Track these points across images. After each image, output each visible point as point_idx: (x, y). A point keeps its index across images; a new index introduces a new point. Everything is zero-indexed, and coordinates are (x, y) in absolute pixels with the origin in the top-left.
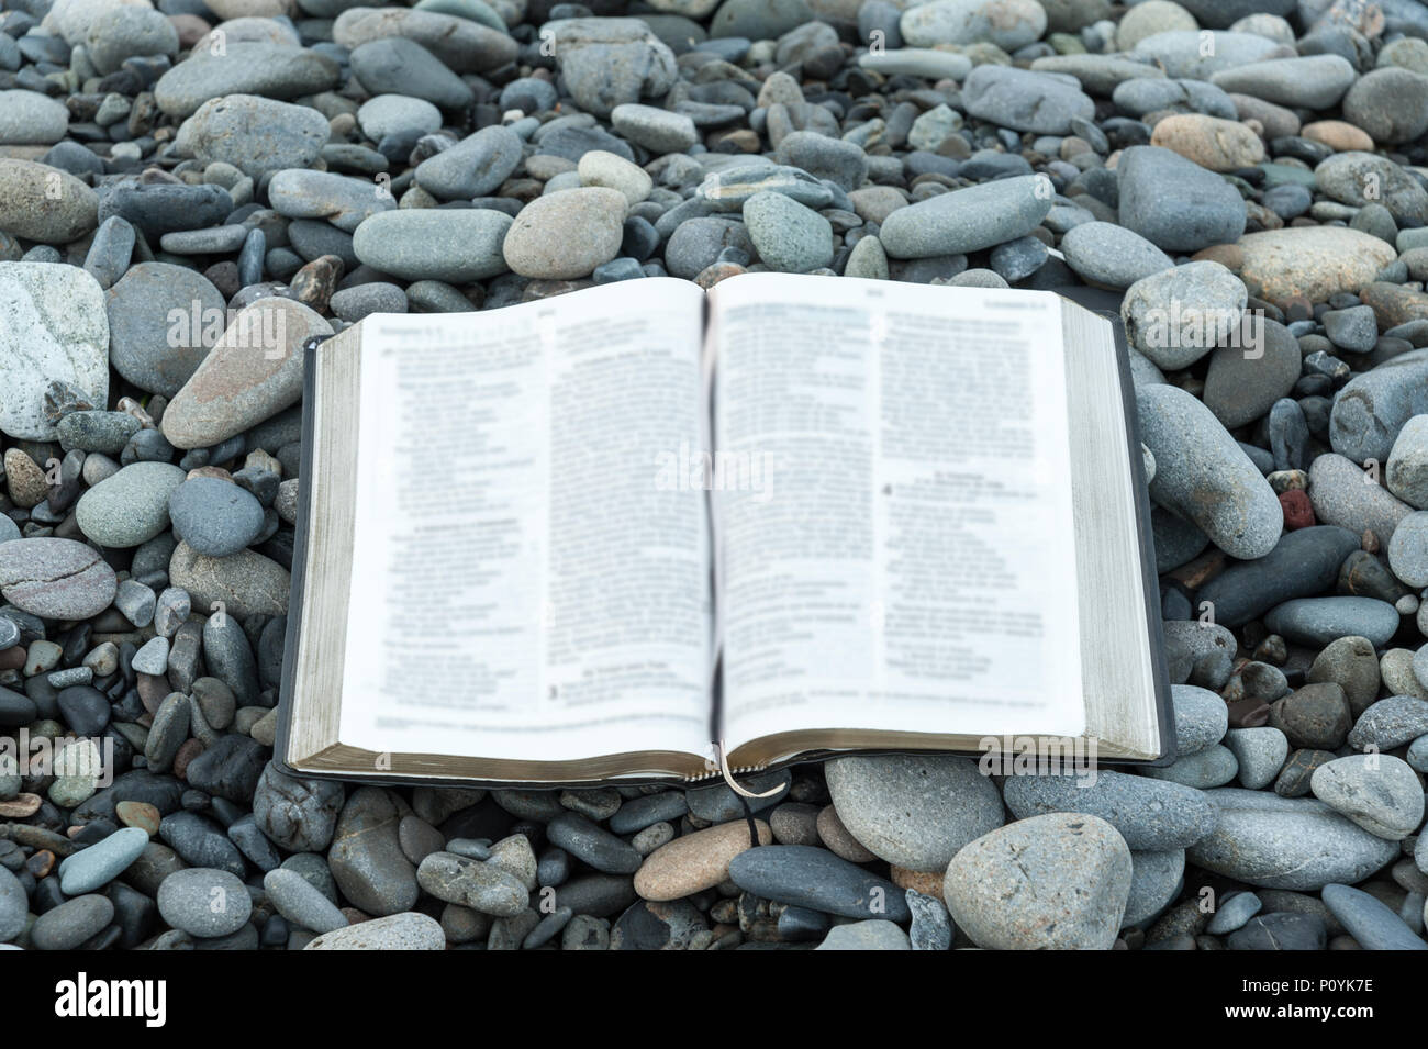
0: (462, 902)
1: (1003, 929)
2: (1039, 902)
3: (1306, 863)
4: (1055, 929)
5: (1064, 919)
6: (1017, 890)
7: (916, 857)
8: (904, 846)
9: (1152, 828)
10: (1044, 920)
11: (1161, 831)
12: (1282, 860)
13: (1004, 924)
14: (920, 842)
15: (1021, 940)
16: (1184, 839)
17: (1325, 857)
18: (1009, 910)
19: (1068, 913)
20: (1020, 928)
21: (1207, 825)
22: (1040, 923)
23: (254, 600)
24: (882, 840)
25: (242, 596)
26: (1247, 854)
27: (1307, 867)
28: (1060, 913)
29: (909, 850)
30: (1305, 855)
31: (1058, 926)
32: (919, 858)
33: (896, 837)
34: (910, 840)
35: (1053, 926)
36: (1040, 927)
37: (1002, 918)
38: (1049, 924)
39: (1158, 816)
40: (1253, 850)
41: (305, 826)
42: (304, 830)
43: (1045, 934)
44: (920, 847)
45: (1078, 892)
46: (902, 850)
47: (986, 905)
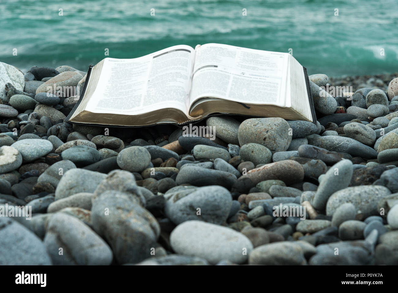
0: (102, 144)
1: (254, 133)
2: (263, 126)
3: (342, 142)
4: (268, 132)
5: (271, 129)
6: (258, 124)
7: (233, 135)
8: (229, 132)
9: (297, 127)
10: (265, 129)
11: (300, 128)
12: (335, 142)
13: (254, 132)
14: (234, 131)
15: (259, 136)
16: (306, 130)
17: (348, 142)
18: (255, 128)
19: (272, 128)
20: (258, 132)
21: (313, 127)
22: (264, 130)
23: (55, 118)
24: (223, 130)
25: (52, 116)
26: (325, 142)
27: (343, 144)
28: (270, 128)
29: (231, 133)
30: (342, 141)
31: (269, 131)
32: (234, 135)
33: (227, 129)
34: (231, 130)
35: (268, 131)
36: (264, 131)
37: (253, 130)
38: (266, 131)
39: (299, 124)
40: (327, 140)
41: (61, 130)
42: (61, 131)
43: (266, 133)
44: (234, 132)
45: (275, 125)
46: (229, 133)
47: (249, 128)
